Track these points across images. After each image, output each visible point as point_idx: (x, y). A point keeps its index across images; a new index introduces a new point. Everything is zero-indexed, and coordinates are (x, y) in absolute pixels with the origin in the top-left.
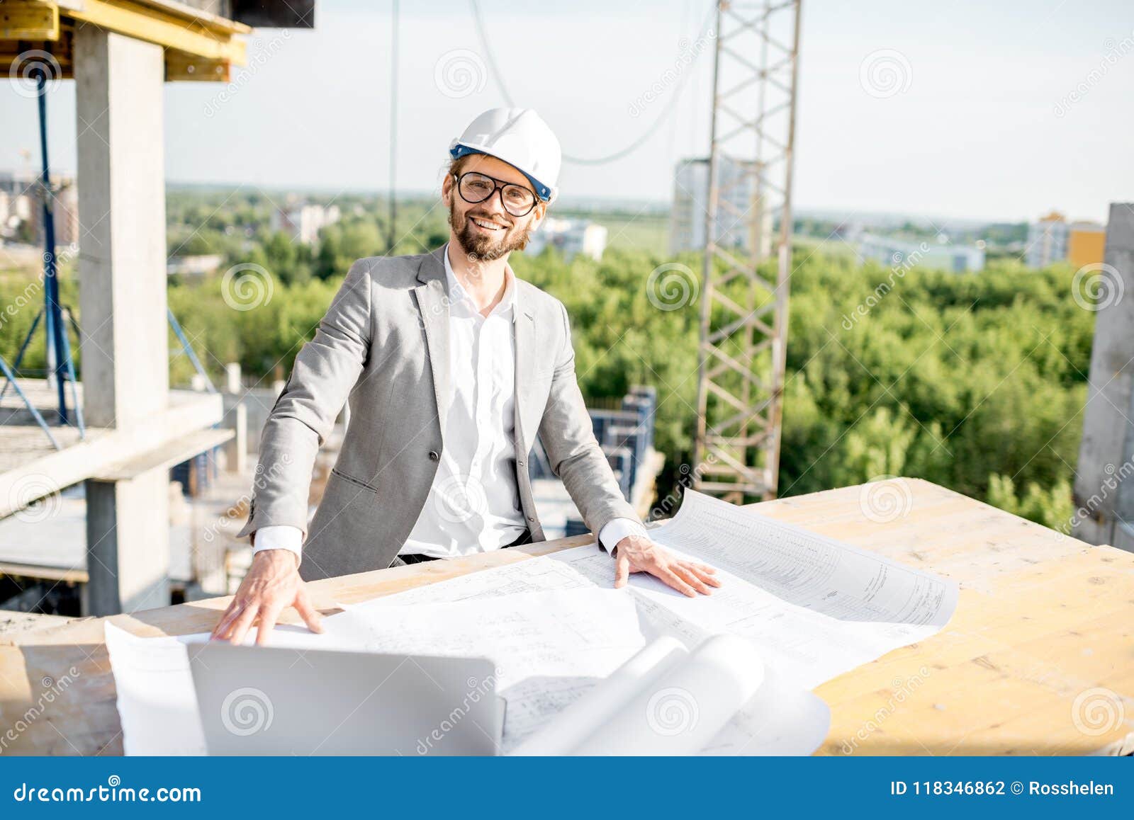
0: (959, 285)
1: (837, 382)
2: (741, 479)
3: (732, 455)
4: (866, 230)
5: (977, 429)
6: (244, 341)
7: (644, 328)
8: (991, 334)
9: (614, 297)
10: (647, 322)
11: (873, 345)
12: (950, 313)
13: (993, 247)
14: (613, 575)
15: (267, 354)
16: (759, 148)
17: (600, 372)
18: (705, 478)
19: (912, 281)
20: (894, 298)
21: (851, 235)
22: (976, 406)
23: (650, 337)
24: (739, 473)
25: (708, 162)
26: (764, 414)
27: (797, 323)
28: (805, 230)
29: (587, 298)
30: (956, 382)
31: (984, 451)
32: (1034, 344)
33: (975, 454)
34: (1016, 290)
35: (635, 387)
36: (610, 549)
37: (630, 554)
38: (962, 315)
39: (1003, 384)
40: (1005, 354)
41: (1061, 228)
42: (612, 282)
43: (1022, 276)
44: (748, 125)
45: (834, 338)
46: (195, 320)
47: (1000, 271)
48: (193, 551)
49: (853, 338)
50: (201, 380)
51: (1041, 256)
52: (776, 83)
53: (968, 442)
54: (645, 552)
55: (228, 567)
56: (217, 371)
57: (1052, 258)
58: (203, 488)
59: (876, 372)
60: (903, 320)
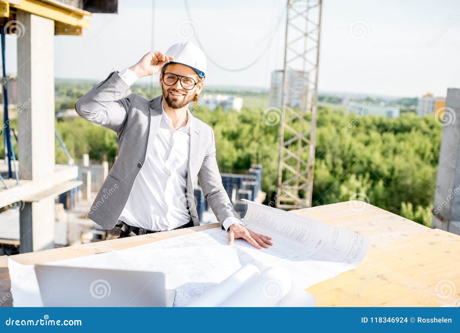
0: (389, 123)
1: (338, 163)
2: (296, 203)
3: (292, 193)
4: (351, 100)
5: (396, 183)
6: (91, 145)
7: (258, 140)
8: (402, 144)
9: (247, 127)
10: (259, 138)
11: (353, 148)
12: (386, 135)
13: (403, 108)
14: (228, 240)
15: (100, 150)
16: (304, 66)
17: (239, 159)
18: (281, 203)
19: (369, 122)
20: (362, 128)
21: (345, 102)
22: (396, 174)
23: (260, 144)
24: (296, 201)
25: (283, 71)
26: (306, 176)
27: (321, 138)
28: (325, 100)
29: (233, 128)
30: (388, 163)
31: (399, 192)
32: (420, 148)
33: (396, 193)
34: (413, 125)
35: (254, 165)
36: (226, 229)
37: (235, 231)
38: (390, 136)
39: (407, 165)
40: (408, 152)
41: (431, 100)
42: (245, 121)
43: (415, 120)
44: (300, 56)
45: (336, 145)
46: (70, 136)
47: (407, 118)
48: (68, 232)
49: (344, 145)
50: (72, 161)
51: (423, 111)
52: (311, 38)
53: (392, 188)
54: (241, 230)
55: (82, 239)
56: (79, 157)
57: (428, 112)
58: (72, 206)
59: (355, 159)
60: (365, 138)
